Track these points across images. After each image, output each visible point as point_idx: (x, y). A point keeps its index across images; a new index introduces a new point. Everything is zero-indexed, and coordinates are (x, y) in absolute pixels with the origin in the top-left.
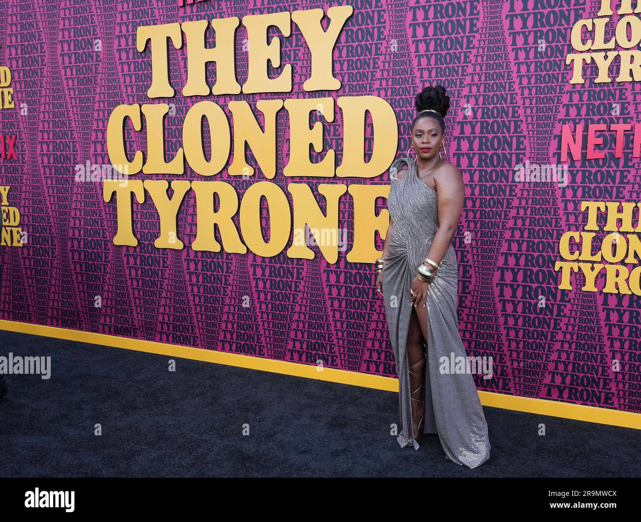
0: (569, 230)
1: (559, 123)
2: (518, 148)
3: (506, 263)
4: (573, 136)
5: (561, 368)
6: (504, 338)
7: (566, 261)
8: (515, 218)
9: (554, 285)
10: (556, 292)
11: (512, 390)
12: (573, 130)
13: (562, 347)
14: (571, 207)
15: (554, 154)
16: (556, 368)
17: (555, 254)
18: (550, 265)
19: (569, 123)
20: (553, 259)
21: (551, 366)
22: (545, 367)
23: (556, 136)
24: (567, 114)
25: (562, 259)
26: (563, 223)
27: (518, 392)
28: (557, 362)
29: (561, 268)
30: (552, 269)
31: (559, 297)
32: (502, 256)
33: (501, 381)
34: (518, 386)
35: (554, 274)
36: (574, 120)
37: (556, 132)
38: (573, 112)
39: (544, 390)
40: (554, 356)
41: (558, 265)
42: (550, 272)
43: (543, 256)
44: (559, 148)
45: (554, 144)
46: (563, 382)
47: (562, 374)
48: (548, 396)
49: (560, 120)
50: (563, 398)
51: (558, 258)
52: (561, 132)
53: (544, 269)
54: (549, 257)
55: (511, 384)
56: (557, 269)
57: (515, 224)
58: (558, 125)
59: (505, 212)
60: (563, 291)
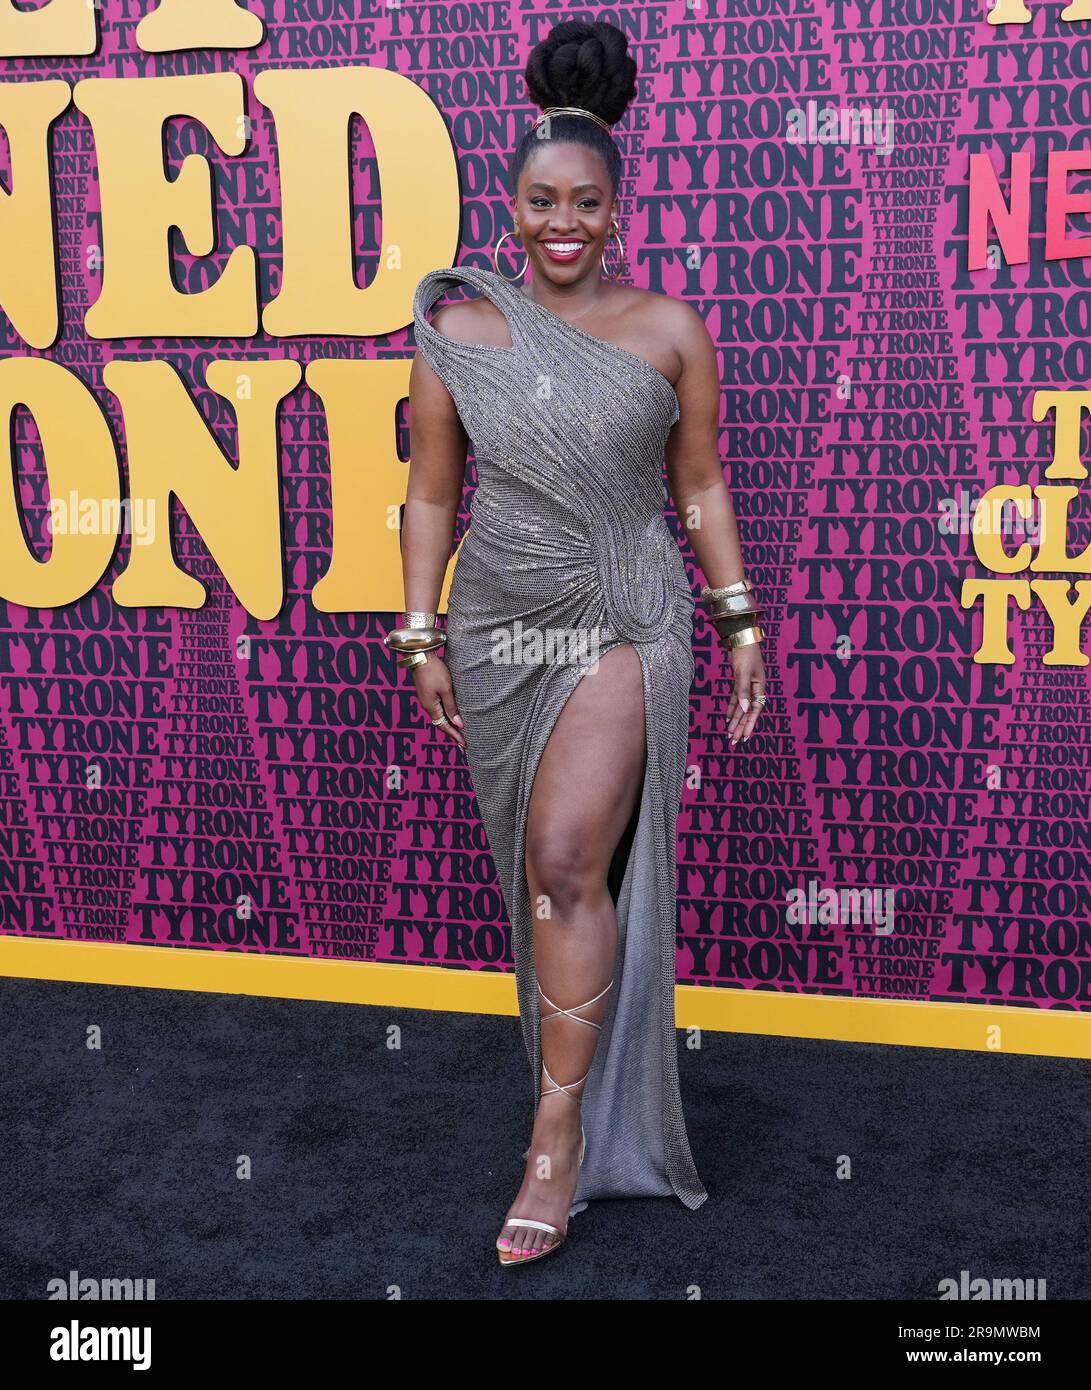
0: (1000, 481)
1: (960, 147)
2: (837, 230)
3: (815, 591)
4: (1002, 187)
5: (990, 901)
6: (816, 823)
7: (994, 575)
8: (838, 451)
9: (959, 653)
10: (967, 671)
11: (848, 982)
12: (1002, 169)
13: (991, 838)
14: (1002, 408)
15: (949, 247)
16: (976, 904)
17: (962, 557)
18: (948, 592)
19: (989, 147)
20: (956, 571)
21: (961, 901)
22: (942, 902)
23: (950, 191)
24: (984, 121)
25: (983, 572)
26: (981, 460)
27: (866, 985)
28: (976, 887)
29: (980, 598)
30: (952, 603)
31: (976, 690)
32: (801, 570)
33: (813, 955)
34: (863, 966)
35: (961, 617)
36: (1002, 140)
37: (953, 177)
38: (1000, 111)
39: (943, 972)
40: (969, 869)
41: (971, 589)
42: (947, 612)
43: (924, 565)
44: (963, 226)
45: (947, 213)
46: (998, 945)
47: (992, 922)
48: (956, 991)
49: (962, 139)
50: (1000, 993)
51: (970, 569)
52: (967, 177)
53: (930, 603)
54: (942, 564)
55: (844, 963)
56: (967, 602)
57: (838, 468)
58: (956, 156)
59: (806, 431)
60: (988, 668)
